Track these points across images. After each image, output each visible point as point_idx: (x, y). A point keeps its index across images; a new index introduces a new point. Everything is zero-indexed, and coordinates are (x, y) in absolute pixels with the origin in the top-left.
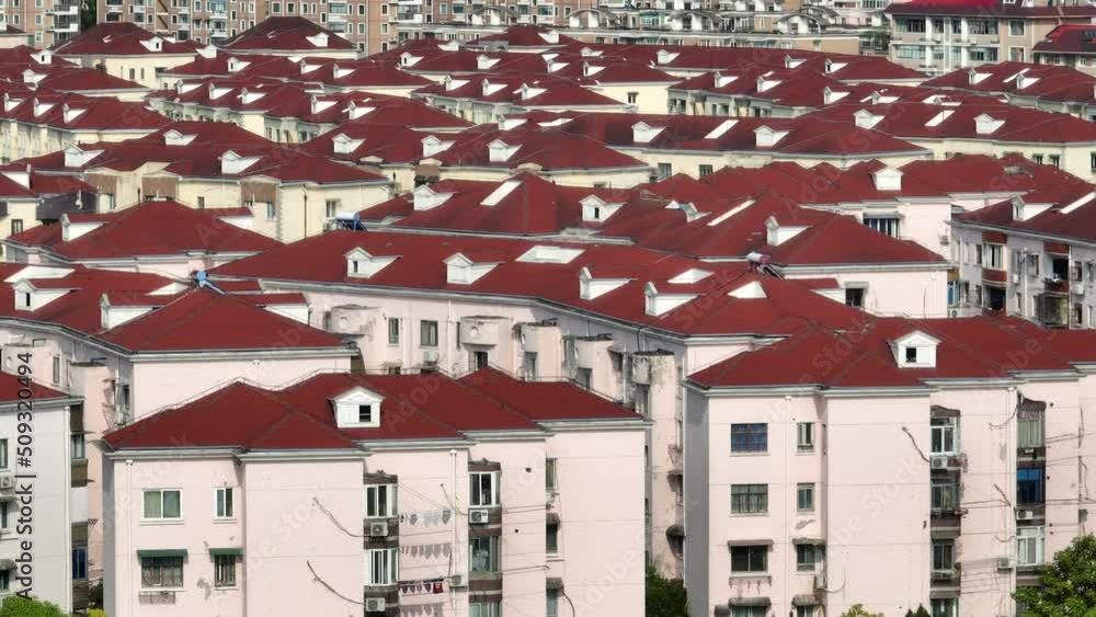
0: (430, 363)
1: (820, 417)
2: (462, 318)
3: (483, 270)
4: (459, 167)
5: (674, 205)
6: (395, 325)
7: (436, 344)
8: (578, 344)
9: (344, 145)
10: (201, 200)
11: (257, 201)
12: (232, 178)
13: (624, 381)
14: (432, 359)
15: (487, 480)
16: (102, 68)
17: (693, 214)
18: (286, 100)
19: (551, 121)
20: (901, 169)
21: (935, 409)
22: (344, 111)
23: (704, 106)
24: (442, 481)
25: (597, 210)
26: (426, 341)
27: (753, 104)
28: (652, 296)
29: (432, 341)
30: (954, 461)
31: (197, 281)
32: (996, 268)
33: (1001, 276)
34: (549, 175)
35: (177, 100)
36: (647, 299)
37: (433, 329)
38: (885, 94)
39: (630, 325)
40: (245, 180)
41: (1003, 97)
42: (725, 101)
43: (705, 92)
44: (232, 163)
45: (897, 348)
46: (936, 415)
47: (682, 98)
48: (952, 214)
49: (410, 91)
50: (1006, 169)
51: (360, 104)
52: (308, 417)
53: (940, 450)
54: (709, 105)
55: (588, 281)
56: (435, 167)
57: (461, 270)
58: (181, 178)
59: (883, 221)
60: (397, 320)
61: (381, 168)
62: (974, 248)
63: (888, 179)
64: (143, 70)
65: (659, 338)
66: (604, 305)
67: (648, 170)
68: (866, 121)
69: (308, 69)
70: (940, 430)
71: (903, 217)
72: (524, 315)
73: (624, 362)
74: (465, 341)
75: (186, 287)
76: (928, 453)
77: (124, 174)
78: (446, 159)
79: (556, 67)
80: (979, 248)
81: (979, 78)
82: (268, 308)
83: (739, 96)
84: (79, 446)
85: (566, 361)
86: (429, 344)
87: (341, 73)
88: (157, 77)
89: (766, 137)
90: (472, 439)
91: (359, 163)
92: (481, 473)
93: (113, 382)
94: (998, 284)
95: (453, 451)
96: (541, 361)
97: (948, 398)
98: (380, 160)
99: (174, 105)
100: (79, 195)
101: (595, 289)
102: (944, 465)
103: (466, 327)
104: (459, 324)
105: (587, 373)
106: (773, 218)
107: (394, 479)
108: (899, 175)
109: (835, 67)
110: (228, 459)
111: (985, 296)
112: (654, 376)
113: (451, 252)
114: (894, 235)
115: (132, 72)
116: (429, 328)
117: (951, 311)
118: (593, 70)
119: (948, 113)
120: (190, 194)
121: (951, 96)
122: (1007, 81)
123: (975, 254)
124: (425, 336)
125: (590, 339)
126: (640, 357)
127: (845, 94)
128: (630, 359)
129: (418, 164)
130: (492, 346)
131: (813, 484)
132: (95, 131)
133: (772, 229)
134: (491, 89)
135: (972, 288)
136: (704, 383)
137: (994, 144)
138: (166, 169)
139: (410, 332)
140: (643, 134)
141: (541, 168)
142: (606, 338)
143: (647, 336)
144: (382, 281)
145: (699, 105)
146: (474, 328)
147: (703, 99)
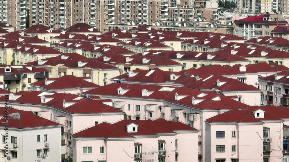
0: (138, 115)
1: (237, 130)
2: (146, 104)
3: (151, 93)
4: (135, 65)
5: (193, 76)
6: (129, 106)
7: (140, 110)
8: (175, 111)
9: (106, 59)
10: (73, 73)
11: (87, 74)
12: (80, 68)
13: (187, 120)
14: (139, 114)
15: (162, 145)
16: (37, 37)
17: (198, 79)
18: (87, 46)
19: (155, 53)
20: (246, 66)
21: (264, 128)
22: (102, 49)
23: (190, 47)
24: (152, 145)
25: (174, 77)
26: (137, 110)
27: (203, 47)
28: (194, 100)
29: (139, 110)
30: (268, 140)
31: (86, 96)
32: (270, 91)
33: (272, 93)
34: (158, 67)
35: (59, 46)
36: (192, 101)
37: (139, 107)
38: (237, 45)
39: (188, 107)
40: (84, 68)
41: (267, 46)
42: (196, 46)
43: (190, 44)
44: (80, 64)
45: (255, 113)
46: (265, 129)
47: (185, 45)
48: (258, 77)
49: (116, 43)
50: (271, 66)
51: (106, 48)
52: (121, 130)
53: (265, 137)
54: (192, 47)
55: (177, 96)
56: (129, 65)
57: (146, 93)
58: (68, 68)
59: (242, 79)
60: (130, 105)
61: (116, 65)
62: (265, 86)
63: (243, 69)
64: (47, 37)
65: (196, 110)
66: (181, 102)
67: (182, 66)
68: (233, 52)
69: (90, 37)
70: (265, 133)
71: (246, 78)
72: (161, 104)
73: (187, 115)
74: (147, 110)
75: (83, 98)
76: (263, 138)
77: (53, 67)
78: (132, 63)
79: (152, 37)
80: (266, 86)
81: (259, 40)
82: (103, 103)
83: (199, 45)
84: (63, 136)
85: (172, 115)
86: (138, 111)
87: (98, 39)
88: (51, 39)
89: (210, 57)
90: (159, 135)
91: (110, 63)
92: (161, 143)
93: (67, 120)
94: (271, 95)
95: (155, 138)
96: (166, 115)
97: (267, 125)
98: (115, 63)
99: (58, 47)
100: (45, 72)
101: (179, 98)
102: (266, 141)
103: (147, 106)
104: (145, 106)
105: (178, 118)
106: (218, 80)
107: (141, 145)
108: (245, 68)
109: (222, 37)
110: (103, 140)
111: (268, 98)
112: (195, 119)
113: (143, 89)
114: (244, 82)
115: (44, 38)
116: (138, 107)
117: (262, 102)
118: (162, 38)
119: (254, 51)
120: (70, 72)
121: (254, 46)
122: (266, 41)
123: (265, 88)
124: (137, 108)
125: (178, 110)
126: (191, 114)
127: (227, 45)
128: (188, 115)
129: (125, 64)
130: (154, 111)
131: (235, 145)
132: (41, 55)
133: (218, 82)
134: (137, 43)
135: (265, 96)
136: (210, 121)
137: (266, 58)
138: (64, 65)
139: (133, 108)
140: (179, 56)
141: (156, 65)
142: (182, 110)
143: (192, 109)
144: (126, 95)
145: (189, 47)
146: (149, 107)
147: (190, 46)
